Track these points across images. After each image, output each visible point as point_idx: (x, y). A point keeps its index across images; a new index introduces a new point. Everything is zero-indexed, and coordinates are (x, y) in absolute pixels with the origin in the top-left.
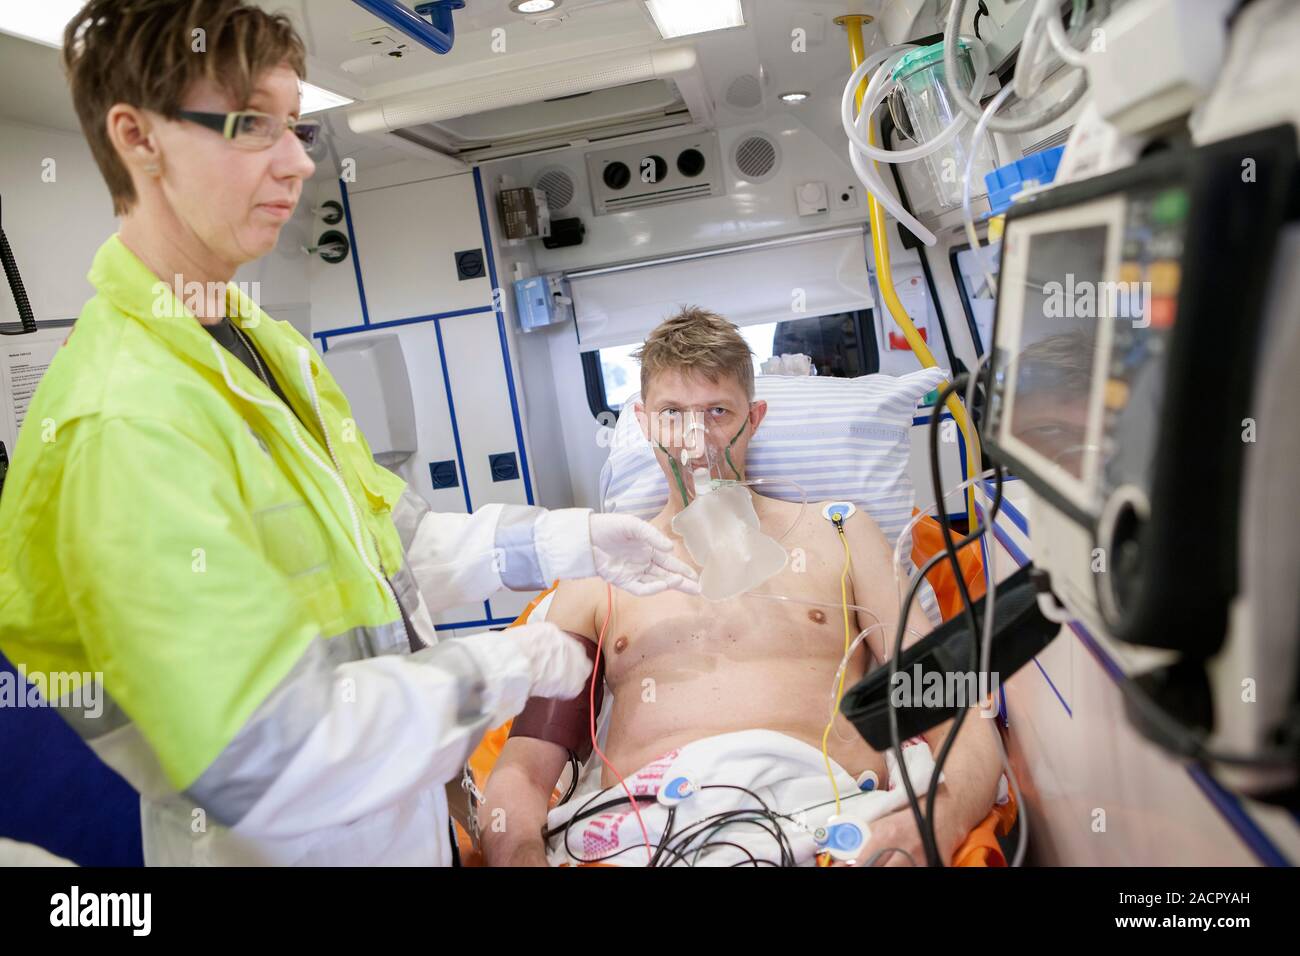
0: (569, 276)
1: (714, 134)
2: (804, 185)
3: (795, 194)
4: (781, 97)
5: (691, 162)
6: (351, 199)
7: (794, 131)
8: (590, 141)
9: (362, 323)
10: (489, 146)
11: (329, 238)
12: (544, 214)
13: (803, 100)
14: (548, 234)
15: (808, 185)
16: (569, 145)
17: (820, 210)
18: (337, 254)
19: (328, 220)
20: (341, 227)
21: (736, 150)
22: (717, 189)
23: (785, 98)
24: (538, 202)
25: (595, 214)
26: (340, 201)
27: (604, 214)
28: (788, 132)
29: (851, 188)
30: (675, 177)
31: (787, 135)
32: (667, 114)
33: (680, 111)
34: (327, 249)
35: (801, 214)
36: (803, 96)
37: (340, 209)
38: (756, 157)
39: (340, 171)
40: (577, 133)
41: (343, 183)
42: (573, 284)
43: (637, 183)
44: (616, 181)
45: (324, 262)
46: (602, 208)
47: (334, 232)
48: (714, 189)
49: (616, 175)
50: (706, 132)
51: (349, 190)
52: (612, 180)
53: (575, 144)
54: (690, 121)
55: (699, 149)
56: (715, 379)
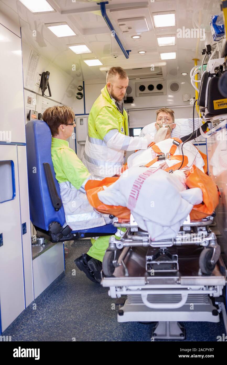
0: (129, 110)
1: (165, 81)
2: (185, 94)
3: (183, 96)
4: (181, 74)
5: (160, 87)
6: (85, 86)
7: (184, 83)
8: (140, 79)
9: (84, 113)
11: (79, 94)
14: (126, 99)
15: (186, 95)
16: (135, 79)
17: (188, 100)
18: (80, 97)
19: (79, 90)
20: (82, 92)
21: (170, 85)
22: (165, 93)
23: (182, 74)
25: (136, 97)
26: (82, 86)
27: (138, 97)
28: (183, 83)
30: (155, 90)
31: (183, 82)
32: (157, 75)
33: (160, 74)
34: (78, 96)
35: (184, 101)
36: (186, 74)
37: (83, 88)
38: (175, 87)
39: (83, 79)
40: (138, 77)
41: (84, 82)
42: (129, 112)
43: (147, 90)
44: (142, 89)
45: (77, 99)
46: (138, 95)
47: (80, 92)
48: (164, 93)
49: (142, 88)
50: (164, 80)
51: (85, 84)
52: (141, 89)
53: (137, 79)
54: (162, 77)
55: (162, 84)
56: (167, 113)
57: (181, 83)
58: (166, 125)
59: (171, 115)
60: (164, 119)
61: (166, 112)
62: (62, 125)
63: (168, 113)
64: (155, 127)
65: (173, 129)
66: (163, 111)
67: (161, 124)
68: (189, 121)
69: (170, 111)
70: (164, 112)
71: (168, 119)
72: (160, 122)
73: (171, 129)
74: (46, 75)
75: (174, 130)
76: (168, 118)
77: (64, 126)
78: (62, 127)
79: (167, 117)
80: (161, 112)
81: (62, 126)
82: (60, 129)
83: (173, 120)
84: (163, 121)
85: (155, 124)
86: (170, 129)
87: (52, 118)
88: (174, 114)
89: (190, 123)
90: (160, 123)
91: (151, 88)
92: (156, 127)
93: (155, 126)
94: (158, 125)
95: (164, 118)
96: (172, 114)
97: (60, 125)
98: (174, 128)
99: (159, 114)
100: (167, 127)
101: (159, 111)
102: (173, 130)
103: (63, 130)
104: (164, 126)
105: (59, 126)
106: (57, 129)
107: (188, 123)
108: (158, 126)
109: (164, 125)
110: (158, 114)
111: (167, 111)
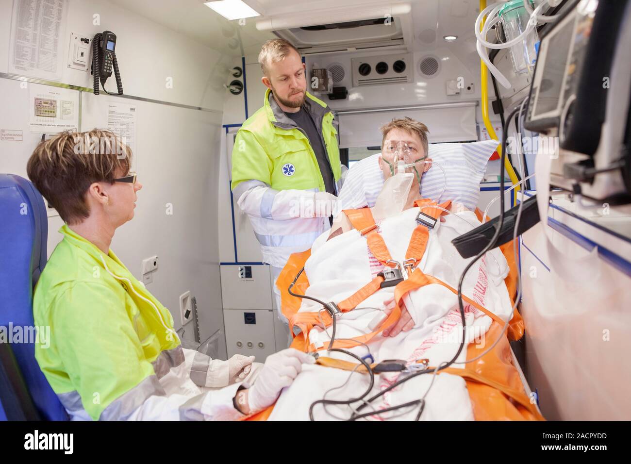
0: (339, 113)
1: (411, 54)
2: (450, 80)
3: (446, 84)
4: (445, 37)
5: (400, 66)
6: (246, 67)
7: (448, 58)
8: (357, 49)
10: (311, 48)
11: (235, 83)
12: (331, 83)
13: (454, 40)
14: (331, 92)
15: (452, 81)
16: (347, 50)
17: (457, 93)
18: (237, 90)
19: (235, 75)
20: (241, 79)
21: (421, 62)
24: (329, 77)
25: (353, 86)
26: (241, 67)
27: (357, 87)
28: (445, 59)
29: (472, 84)
30: (391, 72)
31: (446, 57)
32: (392, 40)
33: (400, 39)
34: (233, 88)
35: (448, 94)
36: (455, 38)
37: (241, 71)
38: (430, 67)
39: (243, 54)
40: (351, 45)
41: (243, 59)
42: (340, 117)
43: (374, 74)
44: (364, 72)
45: (231, 94)
46: (356, 84)
47: (237, 81)
48: (409, 80)
49: (365, 69)
50: (408, 53)
51: (246, 63)
52: (362, 72)
53: (350, 50)
54: (403, 44)
55: (403, 60)
56: (411, 133)
57: (443, 58)
58: (407, 166)
59: (420, 136)
60: (403, 150)
61: (406, 129)
62: (96, 184)
63: (413, 132)
64: (379, 167)
65: (424, 173)
66: (400, 126)
67: (395, 161)
68: (466, 151)
69: (418, 126)
70: (403, 130)
71: (411, 148)
72: (392, 157)
73: (420, 173)
74: (102, 42)
75: (427, 174)
76: (411, 145)
77: (103, 186)
78: (96, 190)
79: (409, 143)
80: (393, 129)
81: (97, 187)
82: (93, 197)
83: (426, 149)
84: (401, 153)
85: (380, 158)
86: (418, 176)
87: (56, 166)
88: (427, 133)
89: (468, 154)
90: (393, 159)
91: (382, 68)
92: (382, 165)
93: (378, 164)
94: (385, 163)
95: (401, 146)
96: (422, 133)
97: (89, 186)
98: (428, 169)
99: (388, 134)
100: (411, 172)
101: (390, 125)
102: (424, 175)
103: (104, 200)
104: (401, 167)
105: (86, 189)
106: (83, 199)
107: (462, 155)
108: (387, 165)
109: (402, 164)
110: (386, 133)
111: (409, 127)
